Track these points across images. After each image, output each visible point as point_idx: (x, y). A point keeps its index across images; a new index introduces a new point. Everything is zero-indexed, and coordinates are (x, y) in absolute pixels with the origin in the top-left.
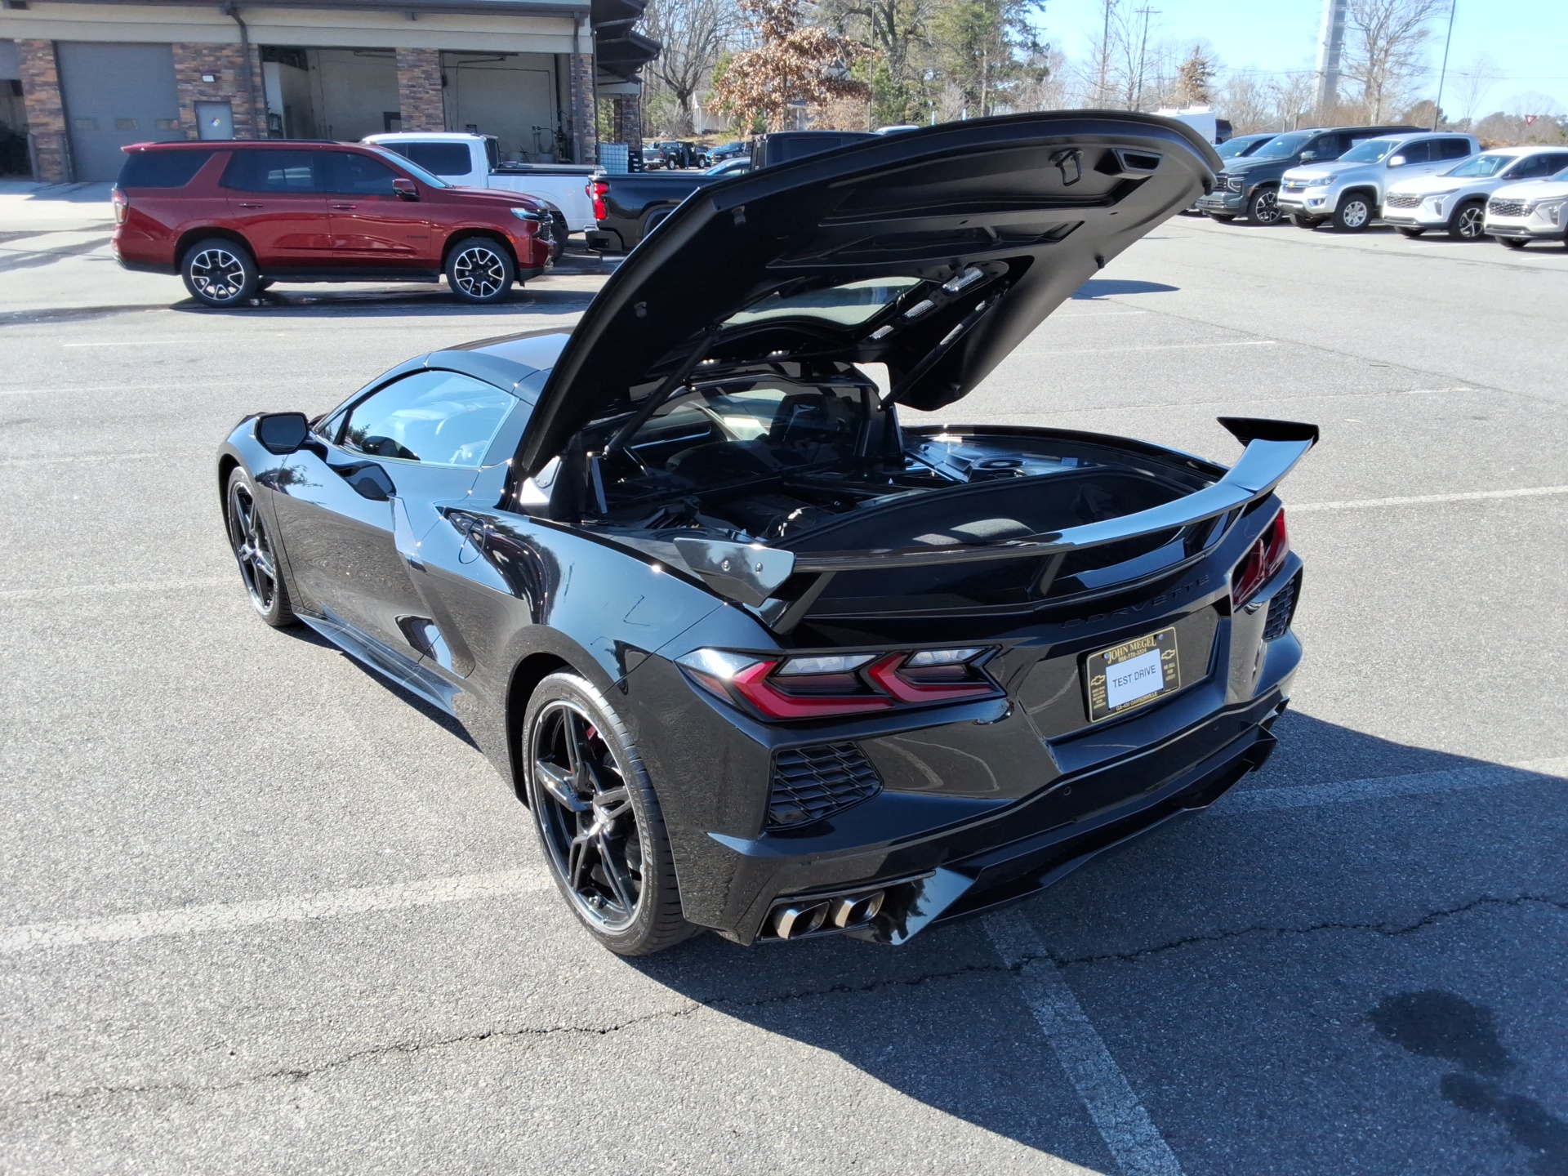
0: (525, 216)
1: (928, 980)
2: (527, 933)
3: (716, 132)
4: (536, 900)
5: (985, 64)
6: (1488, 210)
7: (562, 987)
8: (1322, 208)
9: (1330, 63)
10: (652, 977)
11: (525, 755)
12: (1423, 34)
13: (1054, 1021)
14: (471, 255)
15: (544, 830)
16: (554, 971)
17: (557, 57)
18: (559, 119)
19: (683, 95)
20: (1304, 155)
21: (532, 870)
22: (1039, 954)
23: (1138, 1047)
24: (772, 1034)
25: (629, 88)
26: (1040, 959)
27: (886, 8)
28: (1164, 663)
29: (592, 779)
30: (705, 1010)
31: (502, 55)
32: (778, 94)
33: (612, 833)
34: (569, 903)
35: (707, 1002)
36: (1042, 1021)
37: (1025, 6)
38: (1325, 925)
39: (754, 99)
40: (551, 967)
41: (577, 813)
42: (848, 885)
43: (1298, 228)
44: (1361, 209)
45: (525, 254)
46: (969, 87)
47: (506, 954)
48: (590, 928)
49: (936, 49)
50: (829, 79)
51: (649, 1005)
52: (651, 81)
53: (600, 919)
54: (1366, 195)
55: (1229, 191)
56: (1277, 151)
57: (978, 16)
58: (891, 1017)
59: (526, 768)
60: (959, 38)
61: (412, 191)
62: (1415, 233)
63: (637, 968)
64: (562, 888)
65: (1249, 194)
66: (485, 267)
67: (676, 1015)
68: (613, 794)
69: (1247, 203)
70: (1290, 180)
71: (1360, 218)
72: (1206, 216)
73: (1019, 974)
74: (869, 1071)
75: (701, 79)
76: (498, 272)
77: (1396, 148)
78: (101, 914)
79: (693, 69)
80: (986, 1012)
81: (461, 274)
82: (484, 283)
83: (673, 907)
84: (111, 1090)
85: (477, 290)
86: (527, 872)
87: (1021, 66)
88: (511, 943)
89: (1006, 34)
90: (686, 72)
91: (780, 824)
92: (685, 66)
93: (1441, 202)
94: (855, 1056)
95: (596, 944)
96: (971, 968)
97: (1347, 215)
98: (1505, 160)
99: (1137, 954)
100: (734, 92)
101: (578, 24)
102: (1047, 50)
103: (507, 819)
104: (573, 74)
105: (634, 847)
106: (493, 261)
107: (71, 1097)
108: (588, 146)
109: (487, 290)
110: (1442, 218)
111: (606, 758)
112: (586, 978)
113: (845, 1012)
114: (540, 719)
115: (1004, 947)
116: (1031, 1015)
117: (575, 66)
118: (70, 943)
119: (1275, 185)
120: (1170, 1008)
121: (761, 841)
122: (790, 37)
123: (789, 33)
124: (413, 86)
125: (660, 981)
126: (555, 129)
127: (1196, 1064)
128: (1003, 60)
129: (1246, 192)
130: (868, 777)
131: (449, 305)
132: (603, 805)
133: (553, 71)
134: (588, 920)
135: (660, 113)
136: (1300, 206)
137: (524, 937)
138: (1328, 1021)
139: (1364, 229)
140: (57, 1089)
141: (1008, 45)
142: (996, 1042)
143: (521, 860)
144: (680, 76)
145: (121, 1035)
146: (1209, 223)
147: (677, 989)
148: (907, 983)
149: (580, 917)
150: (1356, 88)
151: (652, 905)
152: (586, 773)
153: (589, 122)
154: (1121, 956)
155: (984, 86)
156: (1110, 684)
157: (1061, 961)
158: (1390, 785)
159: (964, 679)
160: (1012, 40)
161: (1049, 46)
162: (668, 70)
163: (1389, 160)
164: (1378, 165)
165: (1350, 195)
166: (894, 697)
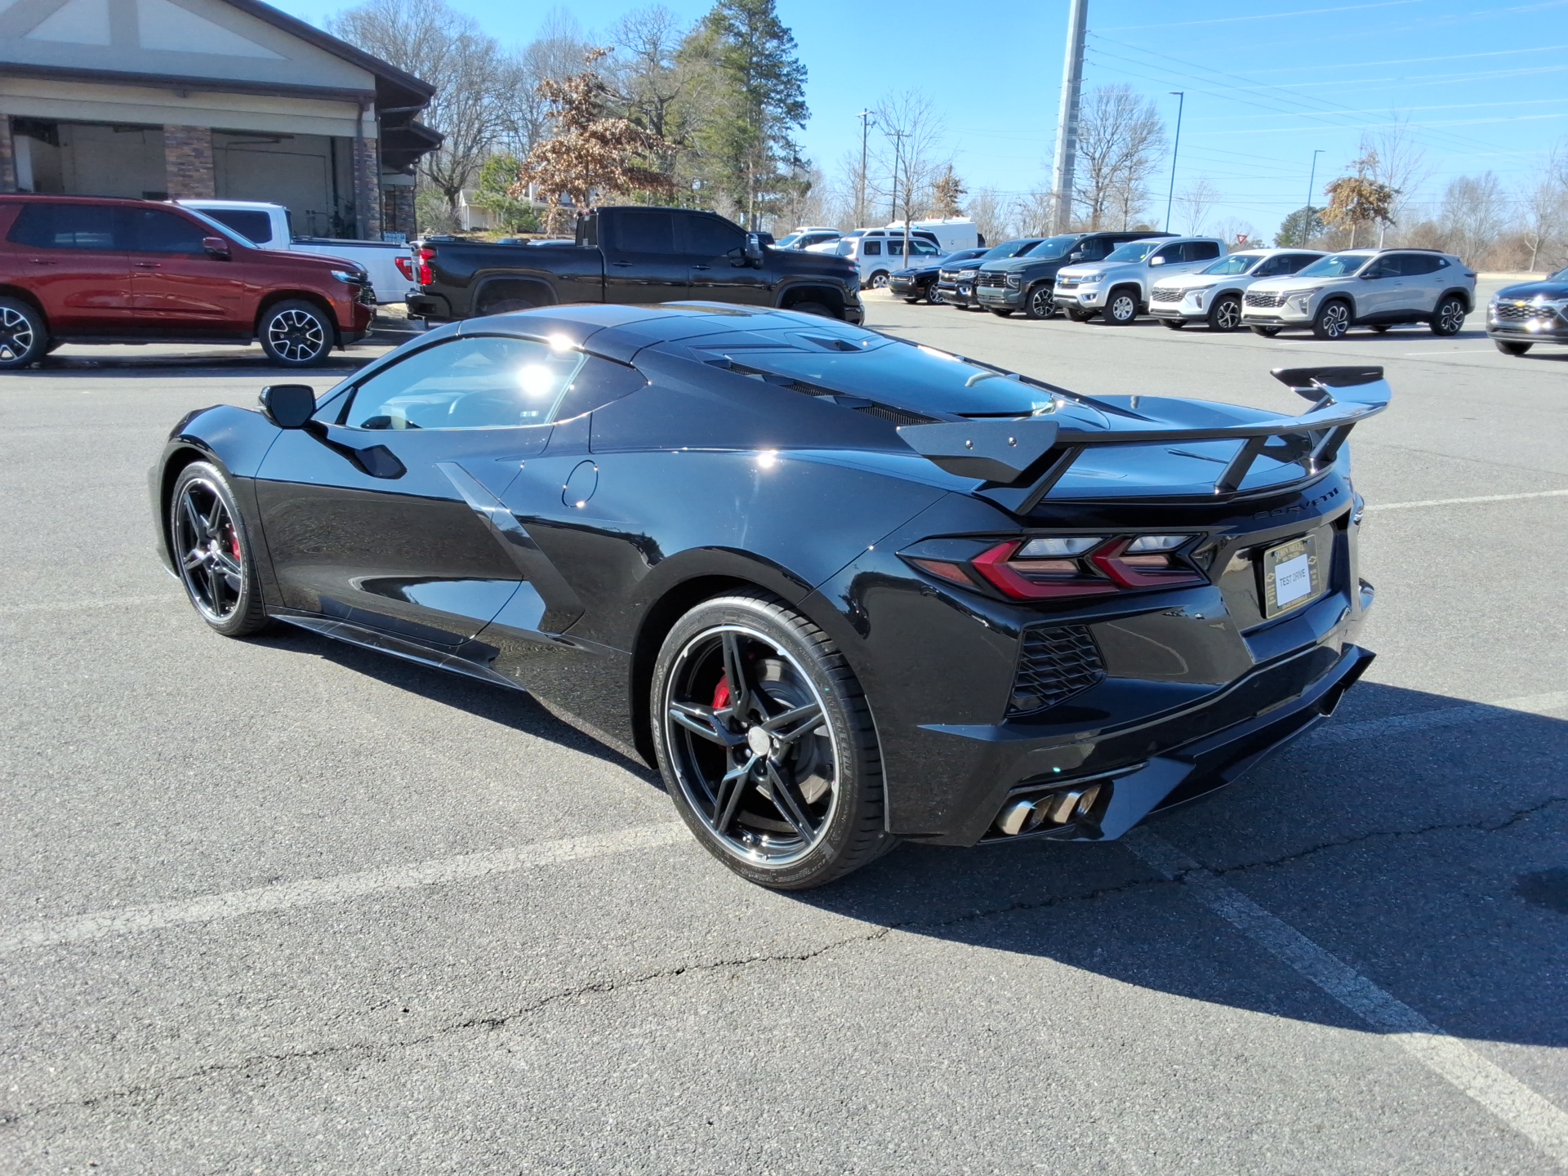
0: (347, 279)
2: (674, 881)
3: (486, 230)
5: (751, 176)
6: (1244, 303)
7: (738, 924)
8: (1094, 302)
9: (1064, 186)
11: (656, 698)
13: (1240, 917)
14: (287, 317)
16: (721, 911)
17: (333, 140)
18: (336, 204)
19: (451, 192)
20: (1072, 256)
21: (646, 829)
22: (1192, 866)
23: (1329, 931)
24: (976, 948)
25: (402, 180)
26: (1196, 870)
27: (655, 119)
28: (1311, 568)
30: (894, 933)
31: (277, 137)
32: (581, 181)
34: (714, 847)
35: (893, 927)
36: (1230, 918)
37: (786, 123)
38: (1433, 827)
39: (557, 184)
40: (715, 908)
42: (1077, 773)
43: (1071, 322)
44: (1128, 304)
45: (345, 318)
46: (736, 196)
47: (661, 900)
49: (704, 160)
50: (631, 170)
51: (837, 932)
53: (760, 856)
54: (1133, 291)
55: (1008, 287)
56: (1048, 252)
57: (744, 131)
58: (1085, 926)
60: (726, 150)
61: (223, 250)
62: (1177, 324)
65: (1027, 290)
66: (302, 330)
67: (869, 939)
69: (1024, 299)
70: (1064, 277)
71: (1127, 312)
72: (987, 311)
73: (1185, 883)
74: (1092, 970)
75: (468, 179)
76: (316, 335)
77: (1155, 250)
78: (172, 898)
79: (460, 168)
80: (1172, 915)
81: (276, 336)
82: (300, 346)
84: (277, 1057)
85: (292, 353)
86: (643, 831)
87: (786, 179)
88: (662, 891)
89: (771, 148)
90: (453, 171)
91: (1020, 711)
92: (453, 165)
93: (1201, 296)
94: (1068, 957)
96: (1135, 882)
97: (1116, 309)
98: (1253, 260)
99: (1283, 860)
100: (535, 178)
101: (362, 109)
102: (809, 165)
104: (356, 158)
106: (312, 324)
107: (233, 1068)
108: (372, 229)
109: (304, 353)
110: (1202, 311)
113: (1037, 925)
114: (685, 654)
116: (1216, 914)
117: (358, 150)
118: (151, 927)
119: (1050, 283)
120: (1340, 899)
121: (1003, 727)
122: (592, 127)
123: (591, 123)
124: (183, 164)
125: (837, 912)
126: (333, 214)
127: (1390, 940)
128: (769, 173)
129: (1024, 289)
130: (1094, 664)
131: (261, 369)
133: (329, 157)
134: (743, 861)
135: (426, 209)
136: (1075, 301)
138: (1483, 898)
139: (1130, 322)
140: (212, 1062)
141: (772, 158)
142: (1197, 938)
144: (447, 174)
145: (262, 1006)
146: (991, 316)
148: (1083, 898)
149: (730, 860)
150: (1084, 210)
153: (373, 205)
154: (1269, 864)
155: (751, 196)
156: (1278, 581)
157: (1217, 871)
158: (1421, 720)
159: (1167, 568)
160: (776, 154)
161: (809, 162)
162: (435, 168)
163: (1150, 260)
164: (1141, 265)
165: (1117, 291)
166: (1117, 581)
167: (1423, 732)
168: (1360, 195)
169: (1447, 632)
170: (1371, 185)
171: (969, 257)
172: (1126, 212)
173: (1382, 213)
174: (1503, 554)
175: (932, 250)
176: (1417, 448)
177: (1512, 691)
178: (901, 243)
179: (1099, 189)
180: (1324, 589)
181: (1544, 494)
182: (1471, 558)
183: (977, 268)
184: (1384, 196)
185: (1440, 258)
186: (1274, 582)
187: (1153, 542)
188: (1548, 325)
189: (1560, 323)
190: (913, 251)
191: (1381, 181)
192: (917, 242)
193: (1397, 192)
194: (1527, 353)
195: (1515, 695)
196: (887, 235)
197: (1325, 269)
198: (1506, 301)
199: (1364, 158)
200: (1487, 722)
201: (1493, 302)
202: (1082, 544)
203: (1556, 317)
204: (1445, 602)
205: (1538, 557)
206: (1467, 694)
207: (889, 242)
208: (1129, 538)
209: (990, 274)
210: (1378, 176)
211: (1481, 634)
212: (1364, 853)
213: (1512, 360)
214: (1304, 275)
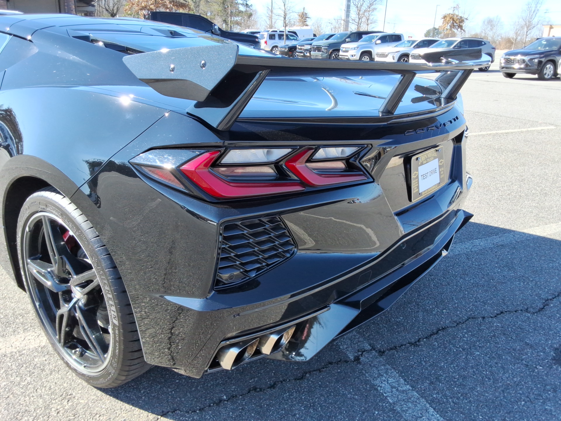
1: (308, 375)
2: (29, 379)
4: (36, 354)
5: (229, 10)
6: (410, 58)
7: (55, 417)
8: (354, 58)
9: (346, 17)
10: (121, 400)
11: (20, 257)
12: (375, 9)
13: (392, 392)
15: (38, 307)
16: (49, 405)
19: (113, 15)
20: (347, 40)
21: (33, 333)
22: (366, 348)
23: (447, 402)
25: (90, 8)
26: (368, 351)
28: (440, 167)
29: (69, 267)
32: (153, 6)
33: (86, 305)
34: (59, 354)
35: (163, 415)
36: (385, 393)
38: (502, 313)
39: (143, 7)
40: (46, 402)
41: (60, 293)
42: (274, 324)
44: (367, 59)
46: (224, 18)
47: (11, 396)
48: (75, 370)
49: (211, 4)
52: (100, 10)
53: (81, 364)
54: (369, 53)
55: (323, 52)
56: (338, 38)
58: (292, 406)
59: (21, 265)
63: (110, 395)
64: (53, 345)
68: (85, 276)
69: (329, 57)
70: (343, 48)
73: (360, 363)
77: (378, 38)
79: (117, 5)
80: (350, 393)
83: (136, 353)
86: (30, 335)
87: (243, 12)
88: (16, 387)
90: (114, 7)
91: (225, 284)
92: (113, 4)
93: (394, 55)
95: (80, 381)
96: (331, 363)
97: (363, 60)
98: (414, 42)
99: (419, 341)
102: (251, 7)
103: (18, 302)
105: (103, 313)
110: (395, 61)
111: (79, 253)
112: (73, 408)
113: (261, 407)
114: (27, 229)
115: (345, 346)
116: (377, 390)
119: (338, 50)
120: (452, 373)
121: (211, 298)
127: (484, 408)
128: (236, 9)
129: (328, 53)
130: (287, 243)
132: (77, 285)
134: (72, 366)
136: (347, 57)
137: (26, 382)
141: (237, 4)
142: (364, 413)
143: (26, 327)
144: (111, 8)
147: (141, 407)
148: (295, 379)
149: (68, 364)
151: (119, 354)
152: (63, 264)
154: (411, 344)
155: (230, 18)
156: (420, 177)
157: (380, 352)
158: (489, 241)
159: (345, 171)
160: (239, 2)
161: (251, 5)
162: (106, 6)
163: (376, 42)
164: (372, 43)
165: (363, 54)
166: (304, 182)
167: (491, 249)
168: (453, 20)
169: (497, 193)
170: (457, 16)
171: (309, 40)
172: (368, 25)
173: (460, 27)
174: (517, 155)
175: (295, 38)
176: (477, 111)
177: (531, 224)
178: (283, 35)
179: (359, 19)
180: (447, 180)
181: (529, 129)
182: (504, 157)
183: (311, 44)
184: (462, 20)
185: (482, 41)
186: (418, 177)
187: (334, 152)
188: (522, 66)
189: (527, 65)
190: (288, 38)
191: (460, 15)
192: (290, 35)
193: (466, 19)
194: (514, 77)
195: (533, 226)
196: (278, 32)
197: (440, 45)
198: (507, 57)
199: (455, 6)
200: (522, 242)
201: (502, 57)
202: (278, 154)
203: (526, 63)
204: (494, 178)
205: (532, 156)
206: (510, 226)
207: (279, 35)
208: (312, 149)
209: (316, 47)
210: (460, 13)
211: (512, 193)
212: (466, 333)
213: (509, 80)
214: (433, 47)
